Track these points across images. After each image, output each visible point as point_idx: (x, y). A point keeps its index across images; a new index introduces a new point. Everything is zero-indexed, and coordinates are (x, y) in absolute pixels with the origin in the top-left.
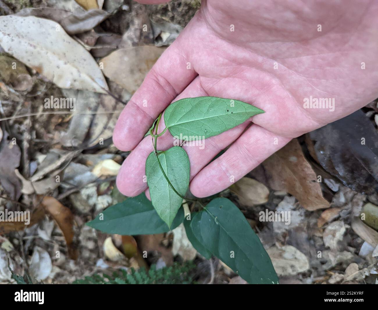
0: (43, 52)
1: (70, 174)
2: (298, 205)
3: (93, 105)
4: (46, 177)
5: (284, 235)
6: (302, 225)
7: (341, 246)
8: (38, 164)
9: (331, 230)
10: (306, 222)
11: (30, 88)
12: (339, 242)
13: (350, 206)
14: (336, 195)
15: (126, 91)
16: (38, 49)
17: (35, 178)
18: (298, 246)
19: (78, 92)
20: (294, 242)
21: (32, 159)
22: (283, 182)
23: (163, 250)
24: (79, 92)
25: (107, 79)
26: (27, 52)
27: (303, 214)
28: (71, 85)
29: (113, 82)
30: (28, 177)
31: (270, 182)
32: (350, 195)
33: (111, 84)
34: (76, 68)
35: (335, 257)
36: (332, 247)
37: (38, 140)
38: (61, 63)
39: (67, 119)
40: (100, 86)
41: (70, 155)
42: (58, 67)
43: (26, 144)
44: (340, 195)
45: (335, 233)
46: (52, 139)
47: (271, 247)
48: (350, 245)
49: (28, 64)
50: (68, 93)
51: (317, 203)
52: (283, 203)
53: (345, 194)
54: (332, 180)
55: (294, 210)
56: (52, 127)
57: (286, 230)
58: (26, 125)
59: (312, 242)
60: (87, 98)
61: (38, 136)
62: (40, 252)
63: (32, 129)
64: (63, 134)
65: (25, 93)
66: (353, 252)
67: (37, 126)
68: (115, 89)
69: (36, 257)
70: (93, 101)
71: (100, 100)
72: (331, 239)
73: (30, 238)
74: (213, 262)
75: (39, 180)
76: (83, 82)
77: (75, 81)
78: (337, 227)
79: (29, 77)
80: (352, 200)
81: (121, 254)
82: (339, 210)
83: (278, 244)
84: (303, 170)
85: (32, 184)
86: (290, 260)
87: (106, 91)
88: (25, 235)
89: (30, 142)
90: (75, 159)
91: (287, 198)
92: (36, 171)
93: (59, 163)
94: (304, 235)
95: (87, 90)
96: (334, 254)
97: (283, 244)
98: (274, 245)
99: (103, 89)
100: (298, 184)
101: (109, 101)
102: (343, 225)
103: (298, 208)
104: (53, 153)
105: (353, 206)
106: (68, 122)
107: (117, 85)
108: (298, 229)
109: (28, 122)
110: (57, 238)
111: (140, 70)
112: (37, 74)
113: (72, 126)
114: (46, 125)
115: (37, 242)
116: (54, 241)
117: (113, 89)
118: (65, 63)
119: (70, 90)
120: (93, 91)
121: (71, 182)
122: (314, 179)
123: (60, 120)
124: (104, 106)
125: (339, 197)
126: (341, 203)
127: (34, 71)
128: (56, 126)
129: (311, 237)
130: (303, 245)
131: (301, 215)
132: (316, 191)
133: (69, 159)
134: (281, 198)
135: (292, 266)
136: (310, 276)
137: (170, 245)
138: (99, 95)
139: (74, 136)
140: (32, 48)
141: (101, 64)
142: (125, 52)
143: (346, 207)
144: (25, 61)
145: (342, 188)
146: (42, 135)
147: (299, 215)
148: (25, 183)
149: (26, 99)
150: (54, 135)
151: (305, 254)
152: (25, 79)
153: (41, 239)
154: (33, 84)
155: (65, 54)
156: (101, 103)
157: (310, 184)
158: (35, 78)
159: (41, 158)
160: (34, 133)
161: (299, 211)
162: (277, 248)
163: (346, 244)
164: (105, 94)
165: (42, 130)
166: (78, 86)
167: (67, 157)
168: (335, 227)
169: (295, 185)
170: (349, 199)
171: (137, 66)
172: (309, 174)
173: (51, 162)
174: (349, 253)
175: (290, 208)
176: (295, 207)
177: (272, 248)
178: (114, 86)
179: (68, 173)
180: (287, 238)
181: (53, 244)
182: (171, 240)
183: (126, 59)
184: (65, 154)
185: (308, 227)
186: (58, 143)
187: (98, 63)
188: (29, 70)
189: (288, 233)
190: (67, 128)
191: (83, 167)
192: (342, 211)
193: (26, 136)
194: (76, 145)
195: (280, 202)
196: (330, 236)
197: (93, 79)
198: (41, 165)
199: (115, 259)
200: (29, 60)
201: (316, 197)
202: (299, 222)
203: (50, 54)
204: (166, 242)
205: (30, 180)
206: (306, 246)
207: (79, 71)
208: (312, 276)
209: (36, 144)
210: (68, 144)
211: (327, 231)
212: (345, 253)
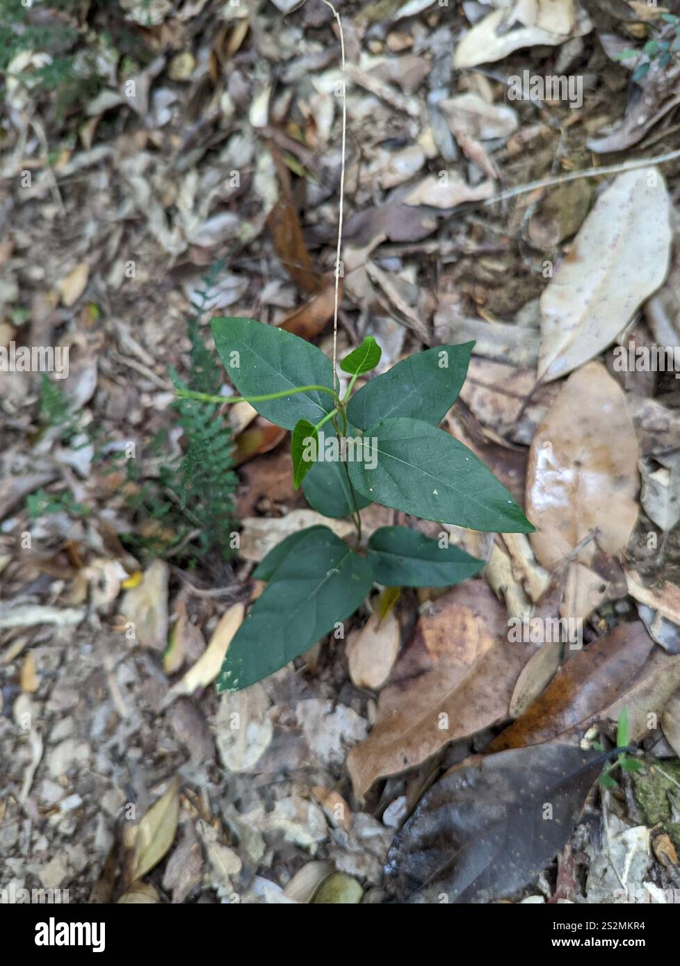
0: (605, 262)
1: (383, 327)
2: (351, 746)
3: (514, 356)
4: (377, 286)
5: (292, 723)
6: (313, 757)
7: (274, 835)
8: (397, 272)
9: (306, 812)
10: (319, 765)
11: (536, 244)
12: (281, 833)
13: (357, 848)
14: (374, 821)
15: (547, 413)
16: (610, 252)
17: (373, 269)
18: (273, 751)
19: (537, 328)
20: (280, 741)
21: (406, 260)
22: (395, 711)
23: (250, 500)
24: (536, 331)
25: (565, 377)
26: (601, 233)
27: (334, 757)
28: (547, 316)
29: (561, 387)
30: (374, 256)
31: (394, 689)
32: (378, 848)
33: (556, 385)
34: (581, 322)
35: (256, 823)
36: (273, 815)
37: (439, 266)
38: (588, 294)
39: (482, 313)
40: (552, 367)
41: (420, 326)
42: (579, 290)
43: (431, 247)
44: (375, 829)
45: (299, 823)
46: (444, 290)
47: (269, 696)
48: (276, 857)
49: (580, 238)
50: (533, 311)
51: (362, 771)
52: (354, 716)
53: (380, 838)
54: (404, 811)
55: (342, 740)
56: (466, 288)
57: (302, 726)
58: (466, 245)
59: (281, 778)
60: (527, 345)
61: (448, 266)
62: (237, 288)
63: (461, 255)
64: (456, 308)
65: (524, 237)
66: (263, 863)
67: (466, 263)
68: (548, 394)
69: (230, 281)
70: (522, 356)
71: (526, 368)
72: (289, 814)
73: (264, 267)
74: (232, 592)
75: (369, 276)
76: (556, 335)
77: (557, 321)
78: (313, 825)
79: (556, 240)
80: (368, 851)
81: (242, 427)
82: (347, 826)
83: (275, 710)
84: (424, 740)
85: (362, 265)
86: (246, 735)
87: (542, 377)
88: (268, 260)
89: (437, 254)
90: (411, 334)
91: (363, 725)
92: (384, 269)
93: (402, 306)
94: (292, 762)
95: (541, 343)
96: (261, 820)
97: (276, 720)
98: (272, 703)
99: (546, 373)
100: (395, 736)
101: (525, 385)
102: (315, 840)
103: (345, 746)
104: (419, 293)
105: (357, 854)
106: (477, 316)
107: (556, 396)
108: (305, 751)
109: (472, 246)
110: (265, 314)
111: (588, 435)
112: (564, 255)
113: (472, 323)
114: (469, 277)
115: (256, 281)
116: (259, 310)
117: (547, 389)
118: (587, 302)
119: (539, 314)
120: (540, 355)
121: (370, 330)
122: (409, 760)
123: (479, 301)
124: (515, 376)
125: (372, 827)
126: (360, 830)
127: (567, 249)
128: (468, 294)
129: (289, 776)
130: (274, 759)
131: (332, 753)
132: (387, 765)
133: (409, 323)
134: (363, 713)
135: (233, 740)
136: (211, 781)
137: (260, 513)
138: (534, 365)
139: (454, 328)
140: (610, 240)
141: (594, 365)
142: (620, 406)
143: (353, 841)
144: (586, 231)
145: (390, 832)
146: (448, 272)
147: (332, 749)
148: (363, 253)
149: (515, 241)
150: (452, 292)
151: (258, 765)
152: (552, 234)
153: (262, 286)
154: (543, 249)
155: (605, 299)
156: (519, 370)
157: (399, 754)
158: (555, 251)
159: (409, 274)
160: (452, 259)
161: (340, 749)
162: (268, 709)
163: (278, 847)
164: (536, 376)
165: (458, 272)
166: (548, 326)
167: (414, 321)
168: (313, 821)
169: (393, 731)
170: (369, 846)
171: (597, 430)
172: (418, 753)
173: (404, 293)
174: (261, 854)
175: (344, 731)
176: (348, 740)
177: (267, 699)
178: (554, 391)
179: (386, 324)
180: (286, 729)
181: (254, 308)
182: (270, 514)
183: (607, 408)
184: (420, 314)
185: (309, 771)
186: (437, 302)
187: (594, 359)
188: (569, 239)
189: (295, 729)
190: (467, 315)
191: (398, 349)
192: (346, 831)
193: (446, 246)
194: (438, 333)
195: (356, 711)
196: (294, 813)
197: (563, 352)
198: (396, 277)
199: (232, 417)
200: (586, 238)
201: (375, 767)
202: (317, 750)
203: (603, 273)
204: (266, 504)
205: (367, 261)
206: (272, 767)
207: (575, 326)
208: (210, 785)
209: (433, 265)
210: (439, 320)
211: (304, 804)
212: (262, 846)
